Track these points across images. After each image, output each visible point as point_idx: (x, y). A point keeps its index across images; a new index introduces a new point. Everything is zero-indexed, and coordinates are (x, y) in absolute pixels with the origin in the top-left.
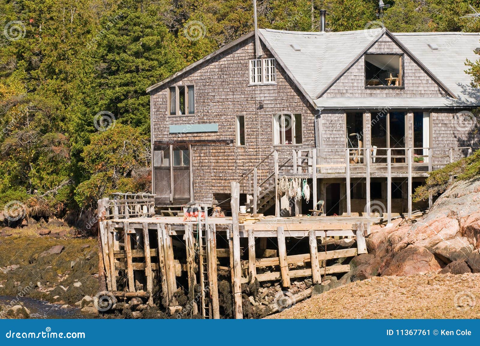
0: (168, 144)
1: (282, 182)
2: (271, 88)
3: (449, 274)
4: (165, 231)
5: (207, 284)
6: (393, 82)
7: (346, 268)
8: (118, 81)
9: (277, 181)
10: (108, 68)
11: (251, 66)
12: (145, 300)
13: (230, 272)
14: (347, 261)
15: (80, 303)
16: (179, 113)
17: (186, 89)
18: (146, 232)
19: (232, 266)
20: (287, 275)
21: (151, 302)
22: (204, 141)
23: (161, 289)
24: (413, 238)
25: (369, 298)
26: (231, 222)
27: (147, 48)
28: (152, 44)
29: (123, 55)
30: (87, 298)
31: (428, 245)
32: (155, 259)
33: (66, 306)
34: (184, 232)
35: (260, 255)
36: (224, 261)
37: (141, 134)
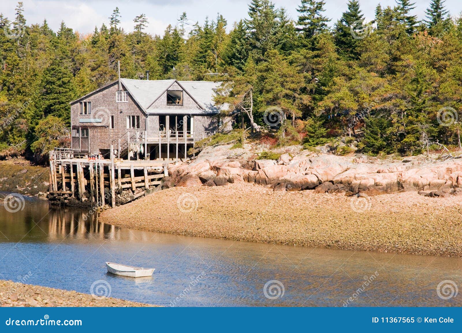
0: (79, 127)
1: (131, 145)
2: (126, 104)
3: (206, 186)
4: (80, 166)
5: (99, 189)
6: (179, 103)
7: (159, 182)
8: (51, 97)
9: (129, 145)
10: (47, 92)
11: (117, 94)
12: (70, 195)
13: (110, 184)
14: (159, 179)
15: (37, 195)
16: (84, 113)
17: (87, 103)
18: (71, 166)
19: (111, 181)
20: (134, 185)
21: (73, 196)
22: (95, 126)
23: (78, 191)
24: (189, 171)
25: (174, 197)
26: (110, 162)
27: (64, 83)
28: (66, 81)
29: (53, 86)
30: (41, 193)
31: (197, 174)
32: (76, 178)
33: (31, 196)
34: (89, 166)
35: (123, 177)
36: (107, 179)
37: (62, 121)
